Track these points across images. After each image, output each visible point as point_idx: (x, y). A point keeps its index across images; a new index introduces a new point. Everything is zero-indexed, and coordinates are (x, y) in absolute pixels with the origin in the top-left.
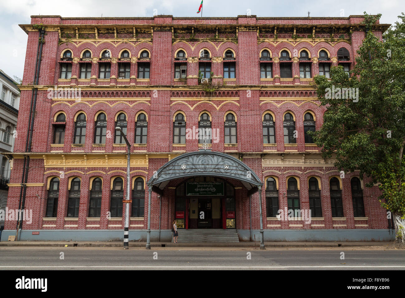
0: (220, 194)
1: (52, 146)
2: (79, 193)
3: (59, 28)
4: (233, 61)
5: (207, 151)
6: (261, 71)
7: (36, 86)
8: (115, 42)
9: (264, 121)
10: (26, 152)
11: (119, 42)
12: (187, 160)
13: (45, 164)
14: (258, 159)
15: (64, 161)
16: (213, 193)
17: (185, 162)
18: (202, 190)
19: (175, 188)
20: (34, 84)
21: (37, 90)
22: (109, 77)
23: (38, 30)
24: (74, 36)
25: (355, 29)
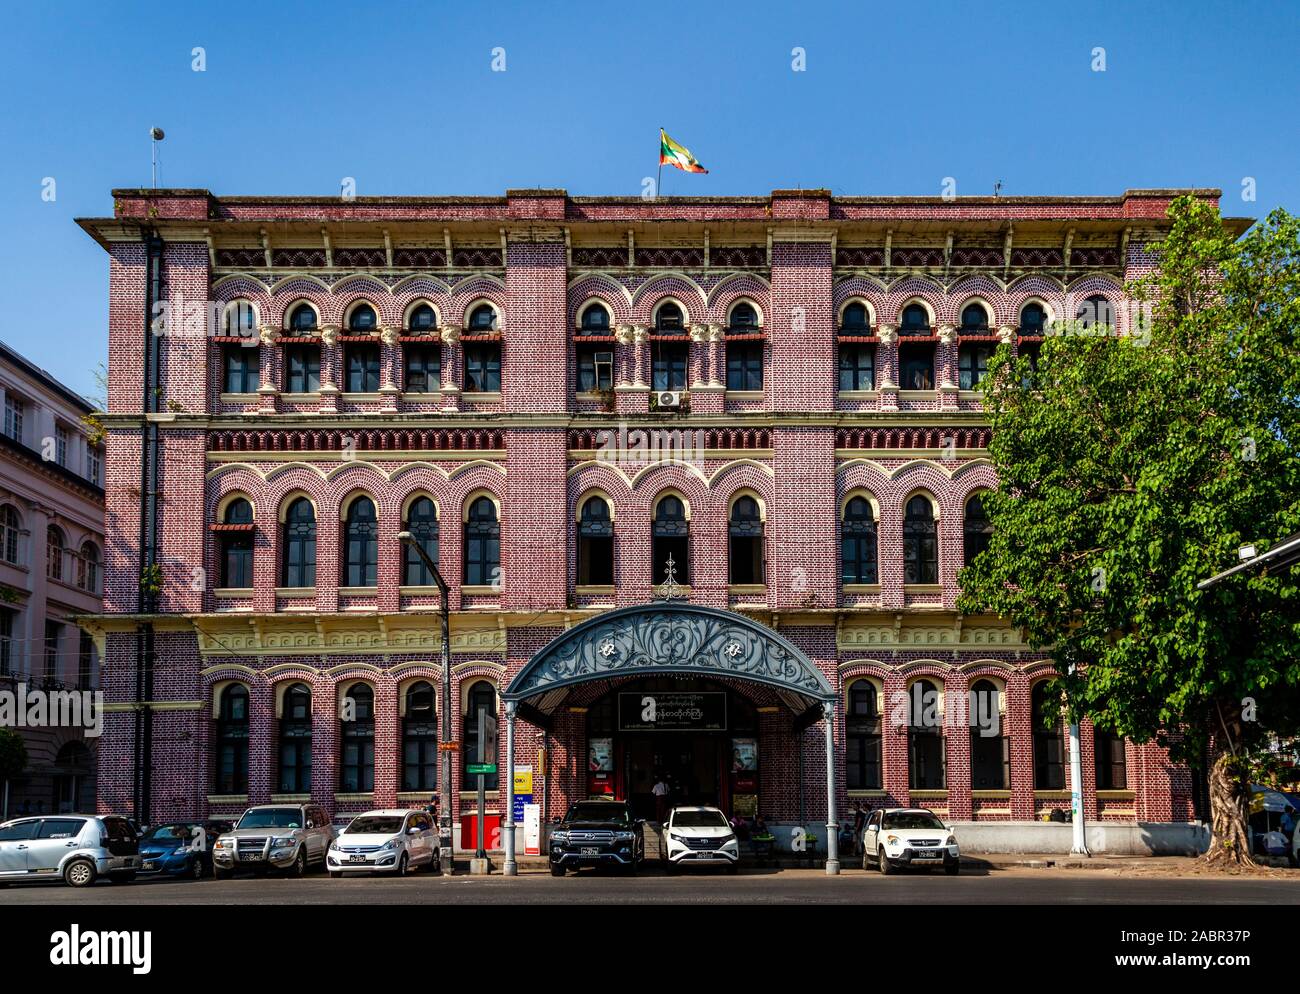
0: (716, 727)
1: (217, 594)
2: (307, 726)
3: (206, 231)
4: (758, 336)
6: (841, 369)
7: (151, 417)
8: (388, 276)
9: (846, 519)
10: (141, 611)
11: (402, 276)
12: (616, 628)
13: (202, 647)
14: (825, 628)
15: (257, 636)
16: (695, 724)
17: (612, 636)
18: (663, 715)
19: (585, 710)
20: (147, 410)
21: (157, 428)
22: (375, 387)
23: (140, 239)
24: (258, 258)
25: (1138, 236)
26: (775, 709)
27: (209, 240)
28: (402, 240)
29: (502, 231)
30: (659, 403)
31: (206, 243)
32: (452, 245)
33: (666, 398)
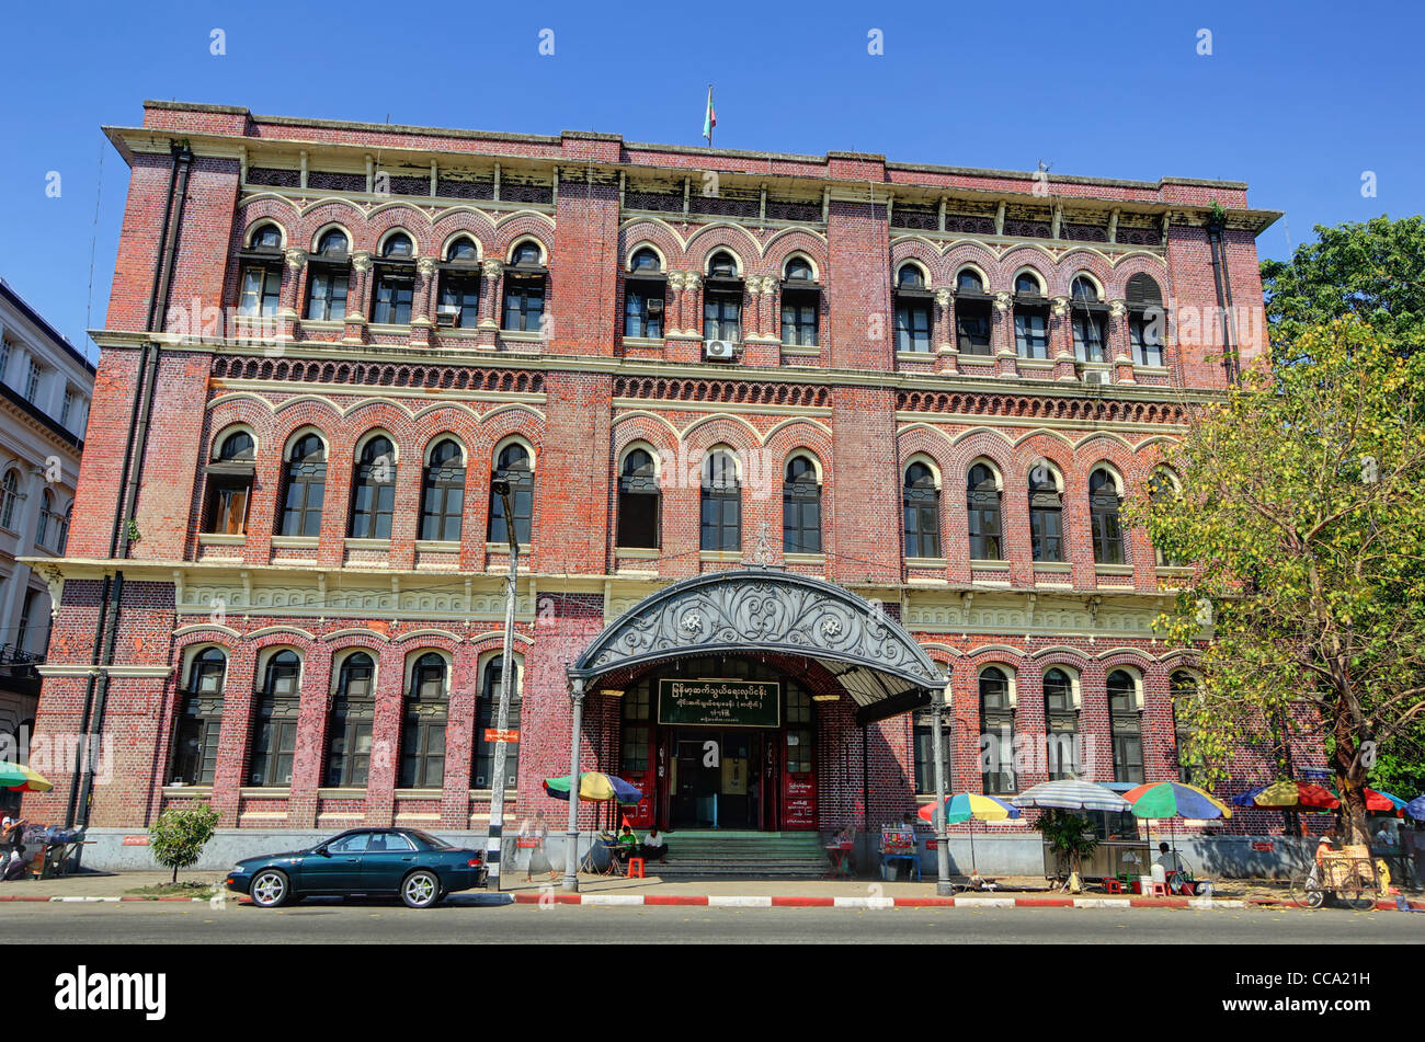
1: (203, 540)
2: (291, 703)
3: (241, 150)
4: (814, 288)
5: (769, 570)
6: (897, 329)
7: (155, 336)
8: (429, 206)
9: (906, 486)
10: (113, 556)
11: (444, 208)
12: (702, 597)
13: (178, 602)
15: (246, 591)
17: (697, 603)
19: (621, 694)
20: (150, 329)
21: (159, 349)
22: (407, 320)
23: (169, 152)
24: (292, 179)
25: (1177, 220)
26: (836, 698)
27: (243, 158)
28: (446, 172)
30: (709, 353)
31: (239, 160)
32: (501, 179)
33: (717, 348)
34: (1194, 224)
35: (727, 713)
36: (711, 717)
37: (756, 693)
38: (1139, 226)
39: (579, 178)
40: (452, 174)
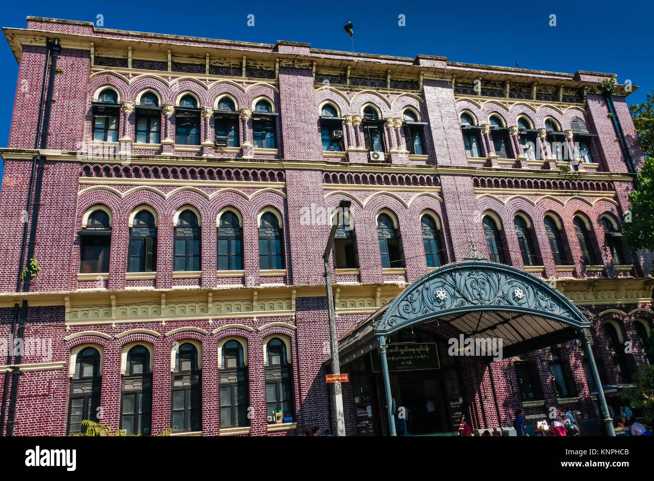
1: (78, 278)
3: (92, 44)
7: (42, 152)
10: (18, 291)
12: (443, 280)
13: (67, 318)
17: (440, 284)
21: (45, 160)
23: (45, 45)
24: (123, 63)
25: (590, 91)
27: (92, 50)
28: (214, 61)
29: (278, 60)
30: (372, 159)
31: (90, 51)
32: (246, 66)
33: (376, 156)
34: (598, 93)
35: (410, 363)
36: (402, 365)
37: (424, 349)
38: (571, 94)
39: (290, 65)
40: (217, 62)
